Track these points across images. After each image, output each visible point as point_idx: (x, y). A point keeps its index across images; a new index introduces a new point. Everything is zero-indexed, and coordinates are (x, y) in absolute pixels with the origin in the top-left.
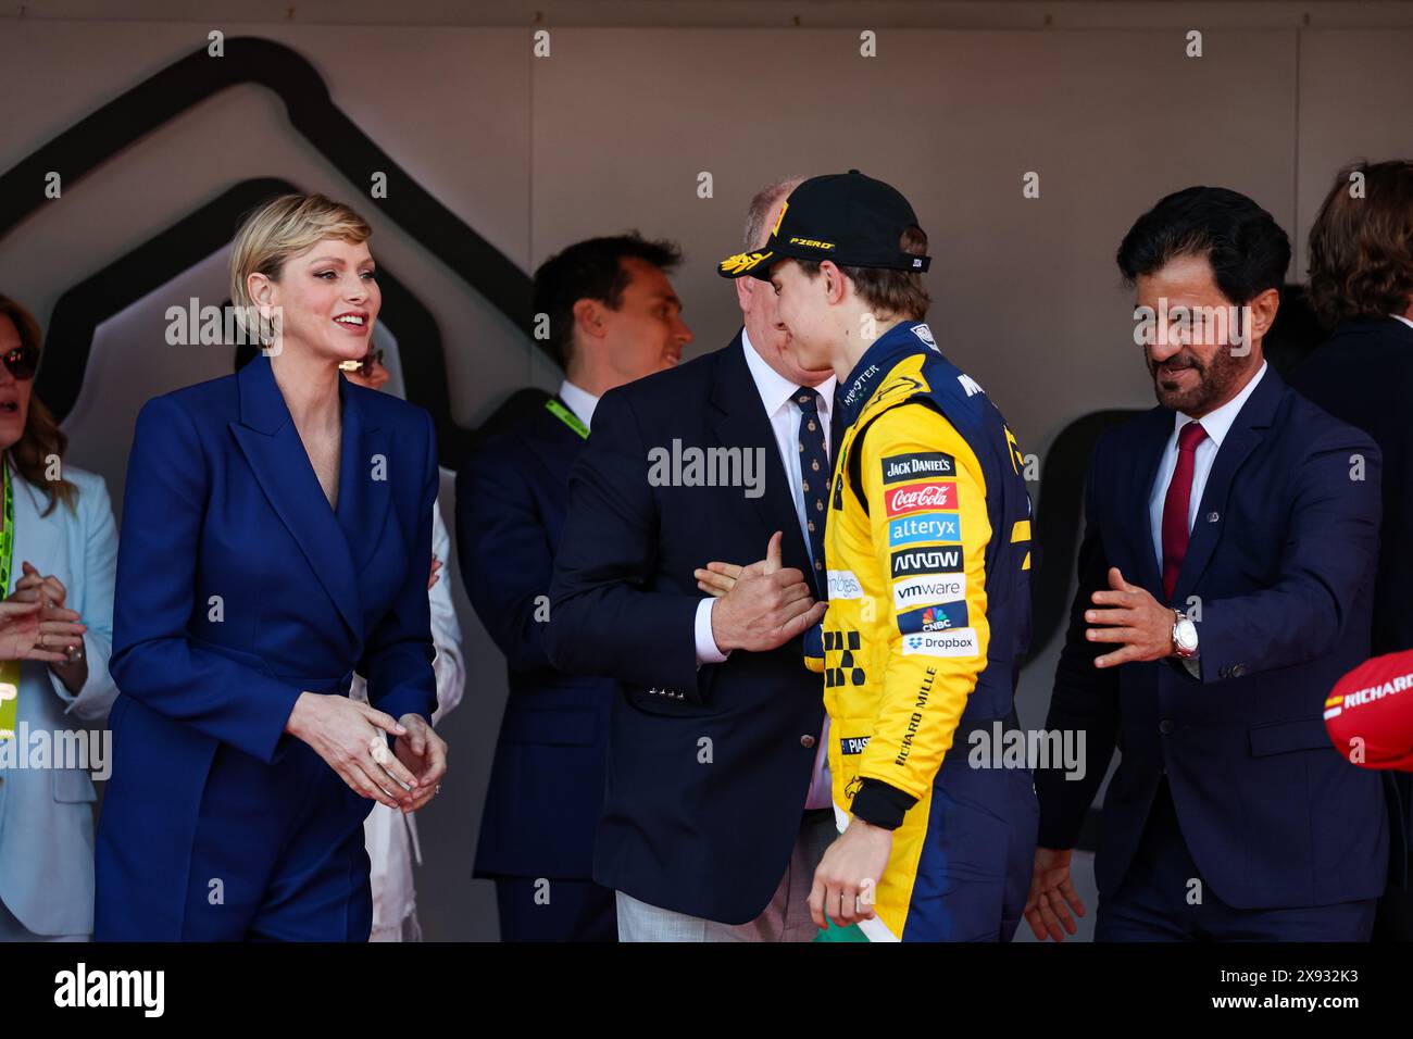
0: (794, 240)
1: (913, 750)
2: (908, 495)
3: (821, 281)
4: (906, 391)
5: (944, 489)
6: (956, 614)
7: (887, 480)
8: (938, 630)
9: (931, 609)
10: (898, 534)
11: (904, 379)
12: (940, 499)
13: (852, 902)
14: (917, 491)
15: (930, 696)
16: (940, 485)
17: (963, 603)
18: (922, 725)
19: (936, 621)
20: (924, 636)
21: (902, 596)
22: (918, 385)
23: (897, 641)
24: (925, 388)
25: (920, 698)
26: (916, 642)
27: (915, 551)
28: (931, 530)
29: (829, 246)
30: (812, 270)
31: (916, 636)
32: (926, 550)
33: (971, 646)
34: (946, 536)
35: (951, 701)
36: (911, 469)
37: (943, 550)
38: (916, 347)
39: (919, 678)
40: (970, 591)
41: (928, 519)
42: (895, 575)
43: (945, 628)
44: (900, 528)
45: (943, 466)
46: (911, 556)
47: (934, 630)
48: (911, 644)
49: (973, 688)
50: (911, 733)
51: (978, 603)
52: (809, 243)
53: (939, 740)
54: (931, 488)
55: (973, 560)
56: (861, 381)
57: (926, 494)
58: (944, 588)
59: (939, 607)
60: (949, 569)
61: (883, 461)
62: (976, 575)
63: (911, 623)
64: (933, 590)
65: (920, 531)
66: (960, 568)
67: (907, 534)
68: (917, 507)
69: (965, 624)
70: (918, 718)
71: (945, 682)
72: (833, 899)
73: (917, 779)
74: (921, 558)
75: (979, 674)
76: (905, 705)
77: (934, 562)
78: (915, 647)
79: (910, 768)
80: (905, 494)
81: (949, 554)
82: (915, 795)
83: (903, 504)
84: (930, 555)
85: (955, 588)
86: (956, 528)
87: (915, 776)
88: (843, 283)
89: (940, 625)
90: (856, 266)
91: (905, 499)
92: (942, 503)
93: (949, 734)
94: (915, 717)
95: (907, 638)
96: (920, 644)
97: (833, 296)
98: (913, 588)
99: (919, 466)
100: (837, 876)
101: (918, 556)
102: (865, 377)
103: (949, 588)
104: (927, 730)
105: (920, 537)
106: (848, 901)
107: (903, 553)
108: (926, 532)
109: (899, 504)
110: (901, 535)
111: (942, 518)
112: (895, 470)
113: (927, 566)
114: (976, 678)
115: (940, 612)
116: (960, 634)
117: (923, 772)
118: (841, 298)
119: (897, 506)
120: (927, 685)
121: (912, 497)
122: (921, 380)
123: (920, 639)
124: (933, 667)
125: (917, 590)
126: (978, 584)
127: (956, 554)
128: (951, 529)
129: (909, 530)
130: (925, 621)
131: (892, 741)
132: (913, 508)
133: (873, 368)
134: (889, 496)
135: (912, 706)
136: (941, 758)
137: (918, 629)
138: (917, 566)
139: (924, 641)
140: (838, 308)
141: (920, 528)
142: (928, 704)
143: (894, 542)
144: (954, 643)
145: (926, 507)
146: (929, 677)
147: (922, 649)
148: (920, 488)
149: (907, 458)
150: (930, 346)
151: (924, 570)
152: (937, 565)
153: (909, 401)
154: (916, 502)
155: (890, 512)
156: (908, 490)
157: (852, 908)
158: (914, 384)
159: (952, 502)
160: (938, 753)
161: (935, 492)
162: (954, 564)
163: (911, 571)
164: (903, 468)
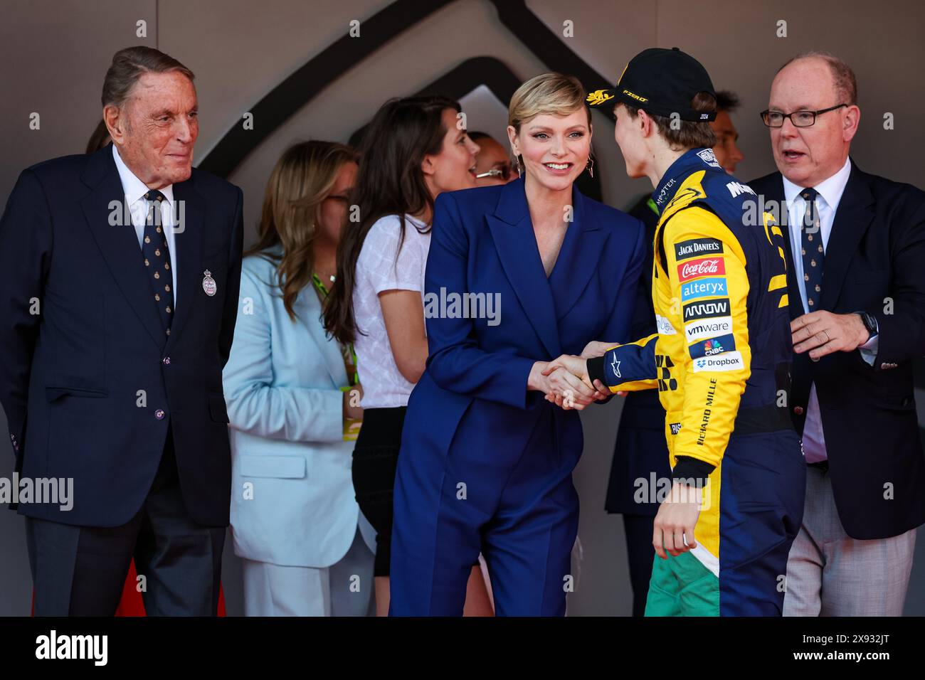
0: (626, 91)
1: (708, 434)
2: (692, 267)
3: (638, 121)
4: (690, 198)
5: (715, 262)
6: (727, 343)
7: (678, 258)
8: (716, 354)
9: (709, 342)
10: (687, 293)
11: (689, 189)
12: (713, 269)
13: (681, 538)
14: (697, 264)
15: (715, 397)
16: (713, 259)
17: (731, 336)
18: (711, 417)
19: (713, 348)
20: (707, 359)
21: (691, 334)
22: (698, 193)
23: (690, 364)
24: (703, 195)
25: (708, 399)
26: (701, 363)
27: (697, 304)
28: (708, 289)
29: (644, 100)
30: (634, 114)
31: (701, 359)
32: (705, 303)
33: (740, 362)
34: (718, 292)
35: (729, 399)
36: (693, 250)
37: (717, 302)
38: (700, 165)
39: (707, 386)
40: (735, 327)
41: (705, 282)
42: (686, 320)
43: (720, 352)
44: (688, 289)
45: (715, 247)
46: (695, 307)
47: (713, 354)
48: (699, 365)
49: (744, 390)
50: (705, 423)
51: (742, 335)
52: (633, 96)
53: (725, 426)
54: (707, 261)
55: (737, 307)
56: (665, 190)
57: (703, 266)
58: (718, 327)
59: (715, 339)
60: (721, 314)
61: (676, 245)
62: (741, 317)
63: (698, 351)
64: (711, 328)
65: (703, 290)
66: (728, 313)
67: (692, 293)
68: (698, 275)
69: (733, 349)
70: (708, 412)
71: (722, 387)
72: (669, 537)
73: (712, 453)
74: (702, 308)
75: (747, 382)
76: (699, 405)
77: (710, 310)
78: (702, 367)
79: (708, 446)
80: (690, 266)
81: (720, 304)
82: (713, 463)
83: (689, 273)
84: (708, 305)
85: (725, 326)
86: (724, 287)
87: (712, 450)
88: (650, 125)
89: (716, 350)
90: (660, 115)
91: (690, 270)
92: (715, 271)
93: (730, 421)
94: (706, 412)
95: (696, 361)
96: (704, 364)
97: (644, 132)
98: (697, 328)
99: (698, 248)
100: (669, 522)
101: (700, 306)
102: (668, 187)
103: (721, 326)
104: (715, 420)
105: (701, 294)
106: (679, 537)
107: (690, 306)
108: (704, 291)
109: (687, 273)
110: (689, 294)
111: (715, 281)
112: (683, 251)
113: (707, 313)
114: (745, 384)
115: (716, 342)
116: (730, 355)
117: (716, 448)
118: (649, 134)
119: (685, 275)
120: (712, 390)
121: (695, 268)
122: (700, 189)
123: (704, 361)
124: (714, 378)
125: (700, 329)
126: (742, 322)
127: (725, 304)
128: (721, 287)
129: (694, 290)
130: (706, 349)
131: (694, 430)
132: (695, 276)
133: (672, 181)
134: (680, 268)
135: (703, 405)
136: (728, 437)
137: (702, 354)
138: (700, 313)
139: (706, 362)
140: (648, 140)
141: (701, 288)
142: (714, 403)
143: (684, 298)
144: (726, 362)
145: (704, 274)
146: (713, 385)
147: (706, 368)
148: (699, 262)
149: (691, 243)
150: (710, 164)
151: (704, 316)
152: (712, 312)
153: (691, 205)
154: (697, 271)
155: (681, 279)
156: (691, 264)
157: (681, 541)
158: (695, 193)
159: (721, 270)
160: (725, 434)
161: (709, 264)
162: (724, 311)
163: (696, 317)
164: (688, 249)
